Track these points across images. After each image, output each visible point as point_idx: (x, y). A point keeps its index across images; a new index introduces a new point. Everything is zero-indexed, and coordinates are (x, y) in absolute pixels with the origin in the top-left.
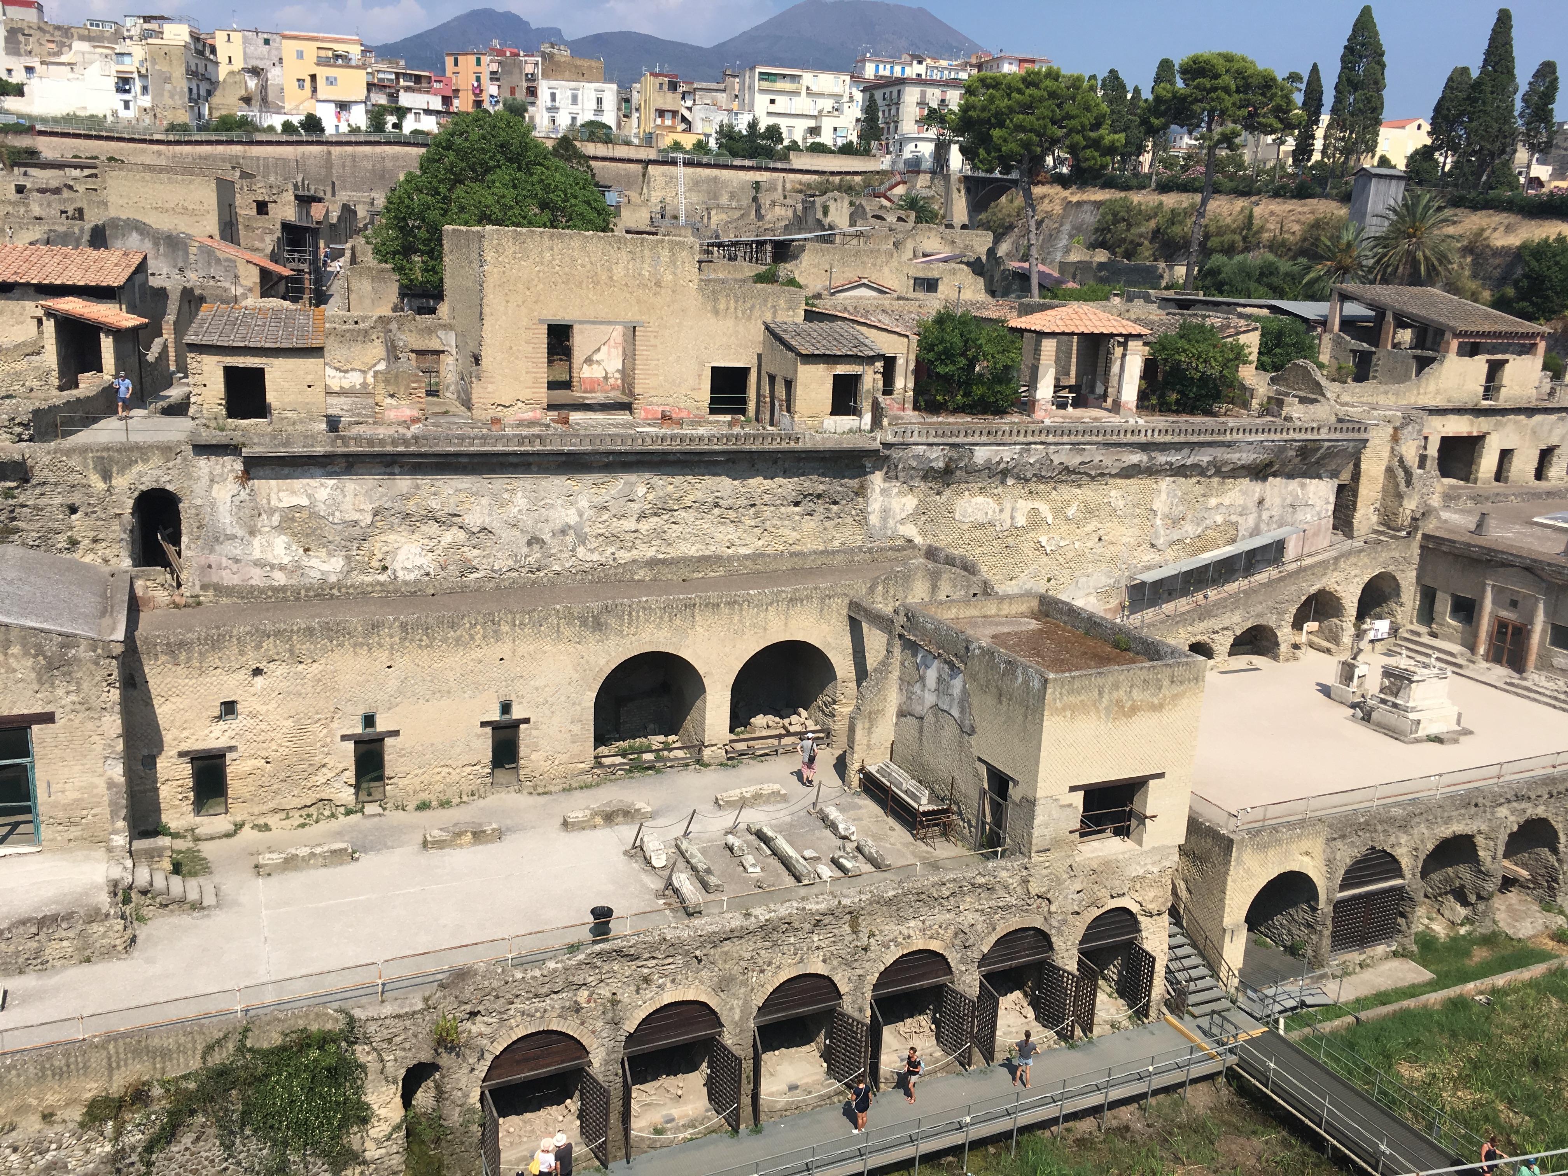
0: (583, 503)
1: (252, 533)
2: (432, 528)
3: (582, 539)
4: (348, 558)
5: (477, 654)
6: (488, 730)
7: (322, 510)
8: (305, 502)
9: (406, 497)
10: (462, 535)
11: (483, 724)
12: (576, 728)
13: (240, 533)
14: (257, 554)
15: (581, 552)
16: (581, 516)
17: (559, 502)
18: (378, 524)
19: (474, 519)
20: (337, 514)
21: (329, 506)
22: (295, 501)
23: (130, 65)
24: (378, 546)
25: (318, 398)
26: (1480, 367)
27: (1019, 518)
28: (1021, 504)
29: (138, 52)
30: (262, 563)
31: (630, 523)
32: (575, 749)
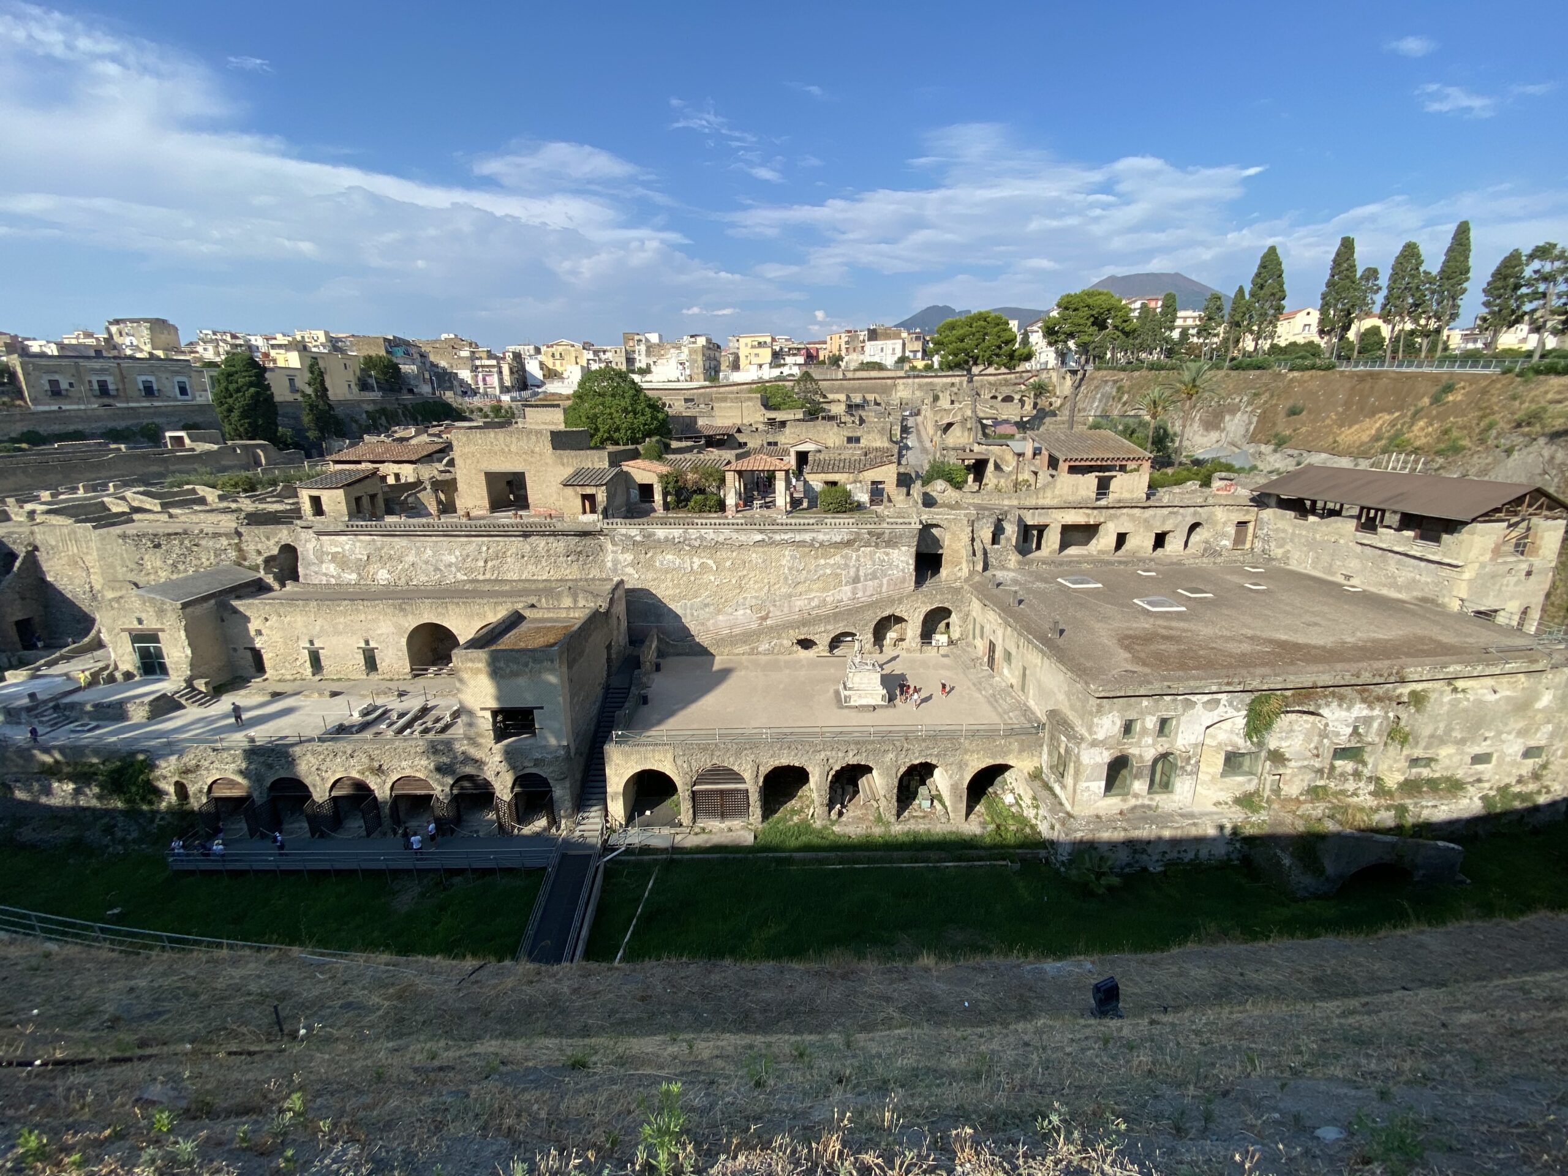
1: (322, 562)
2: (392, 563)
3: (459, 570)
4: (359, 574)
6: (361, 651)
11: (358, 648)
12: (400, 654)
13: (317, 562)
14: (324, 571)
15: (459, 575)
16: (457, 559)
17: (445, 550)
18: (370, 560)
24: (371, 569)
25: (343, 507)
26: (1090, 481)
27: (695, 566)
28: (695, 559)
29: (686, 350)
30: (326, 575)
31: (481, 563)
32: (401, 663)
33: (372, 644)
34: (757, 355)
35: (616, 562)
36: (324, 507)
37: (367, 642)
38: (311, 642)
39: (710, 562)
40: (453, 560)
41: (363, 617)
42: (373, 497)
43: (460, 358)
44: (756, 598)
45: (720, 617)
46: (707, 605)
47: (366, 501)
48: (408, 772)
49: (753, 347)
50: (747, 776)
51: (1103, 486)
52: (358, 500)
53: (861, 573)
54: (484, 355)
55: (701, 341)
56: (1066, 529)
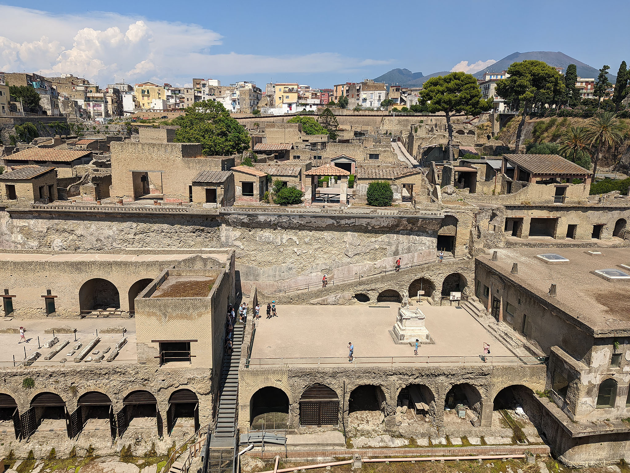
0: (115, 229)
1: (12, 233)
2: (66, 234)
3: (115, 240)
4: (40, 242)
5: (39, 274)
6: (44, 298)
7: (32, 227)
8: (27, 224)
9: (57, 224)
10: (75, 237)
11: (42, 296)
12: (73, 301)
13: (9, 233)
14: (13, 239)
15: (114, 244)
16: (114, 233)
17: (106, 228)
18: (49, 232)
19: (79, 232)
20: (36, 228)
21: (34, 226)
22: (24, 224)
23: (236, 97)
24: (48, 239)
25: (31, 194)
26: (551, 189)
27: (284, 241)
28: (284, 236)
29: (238, 93)
30: (14, 242)
31: (131, 236)
32: (74, 307)
33: (53, 294)
34: (287, 97)
35: (227, 237)
36: (17, 194)
37: (49, 292)
38: (6, 291)
39: (295, 238)
40: (111, 233)
41: (47, 273)
42: (50, 187)
43: (76, 91)
44: (325, 264)
45: (300, 278)
46: (290, 269)
47: (46, 191)
48: (92, 389)
49: (285, 92)
50: (339, 392)
51: (560, 192)
52: (41, 188)
53: (400, 249)
54: (94, 90)
55: (249, 86)
56: (534, 221)
